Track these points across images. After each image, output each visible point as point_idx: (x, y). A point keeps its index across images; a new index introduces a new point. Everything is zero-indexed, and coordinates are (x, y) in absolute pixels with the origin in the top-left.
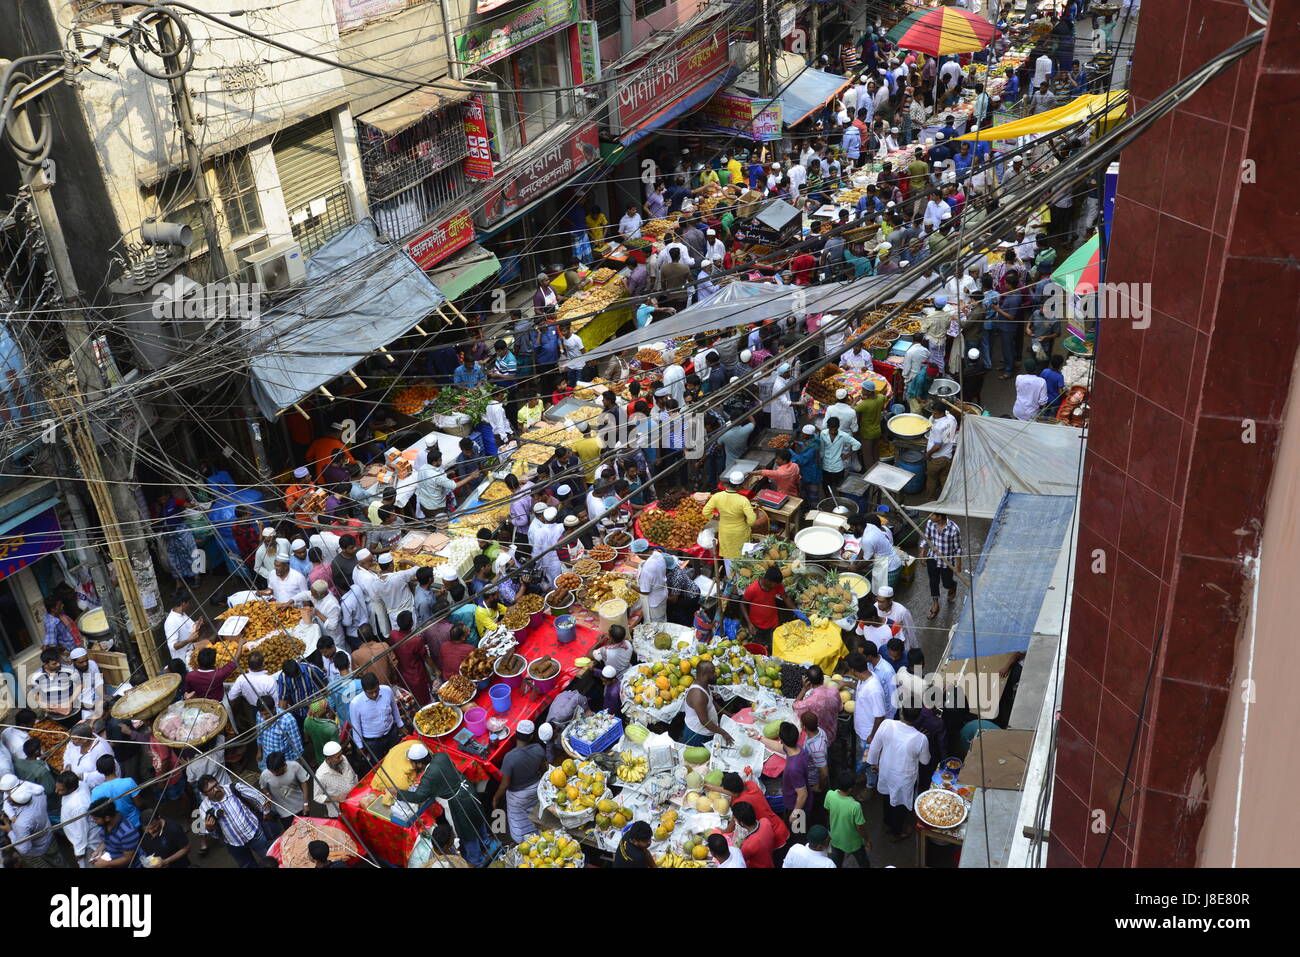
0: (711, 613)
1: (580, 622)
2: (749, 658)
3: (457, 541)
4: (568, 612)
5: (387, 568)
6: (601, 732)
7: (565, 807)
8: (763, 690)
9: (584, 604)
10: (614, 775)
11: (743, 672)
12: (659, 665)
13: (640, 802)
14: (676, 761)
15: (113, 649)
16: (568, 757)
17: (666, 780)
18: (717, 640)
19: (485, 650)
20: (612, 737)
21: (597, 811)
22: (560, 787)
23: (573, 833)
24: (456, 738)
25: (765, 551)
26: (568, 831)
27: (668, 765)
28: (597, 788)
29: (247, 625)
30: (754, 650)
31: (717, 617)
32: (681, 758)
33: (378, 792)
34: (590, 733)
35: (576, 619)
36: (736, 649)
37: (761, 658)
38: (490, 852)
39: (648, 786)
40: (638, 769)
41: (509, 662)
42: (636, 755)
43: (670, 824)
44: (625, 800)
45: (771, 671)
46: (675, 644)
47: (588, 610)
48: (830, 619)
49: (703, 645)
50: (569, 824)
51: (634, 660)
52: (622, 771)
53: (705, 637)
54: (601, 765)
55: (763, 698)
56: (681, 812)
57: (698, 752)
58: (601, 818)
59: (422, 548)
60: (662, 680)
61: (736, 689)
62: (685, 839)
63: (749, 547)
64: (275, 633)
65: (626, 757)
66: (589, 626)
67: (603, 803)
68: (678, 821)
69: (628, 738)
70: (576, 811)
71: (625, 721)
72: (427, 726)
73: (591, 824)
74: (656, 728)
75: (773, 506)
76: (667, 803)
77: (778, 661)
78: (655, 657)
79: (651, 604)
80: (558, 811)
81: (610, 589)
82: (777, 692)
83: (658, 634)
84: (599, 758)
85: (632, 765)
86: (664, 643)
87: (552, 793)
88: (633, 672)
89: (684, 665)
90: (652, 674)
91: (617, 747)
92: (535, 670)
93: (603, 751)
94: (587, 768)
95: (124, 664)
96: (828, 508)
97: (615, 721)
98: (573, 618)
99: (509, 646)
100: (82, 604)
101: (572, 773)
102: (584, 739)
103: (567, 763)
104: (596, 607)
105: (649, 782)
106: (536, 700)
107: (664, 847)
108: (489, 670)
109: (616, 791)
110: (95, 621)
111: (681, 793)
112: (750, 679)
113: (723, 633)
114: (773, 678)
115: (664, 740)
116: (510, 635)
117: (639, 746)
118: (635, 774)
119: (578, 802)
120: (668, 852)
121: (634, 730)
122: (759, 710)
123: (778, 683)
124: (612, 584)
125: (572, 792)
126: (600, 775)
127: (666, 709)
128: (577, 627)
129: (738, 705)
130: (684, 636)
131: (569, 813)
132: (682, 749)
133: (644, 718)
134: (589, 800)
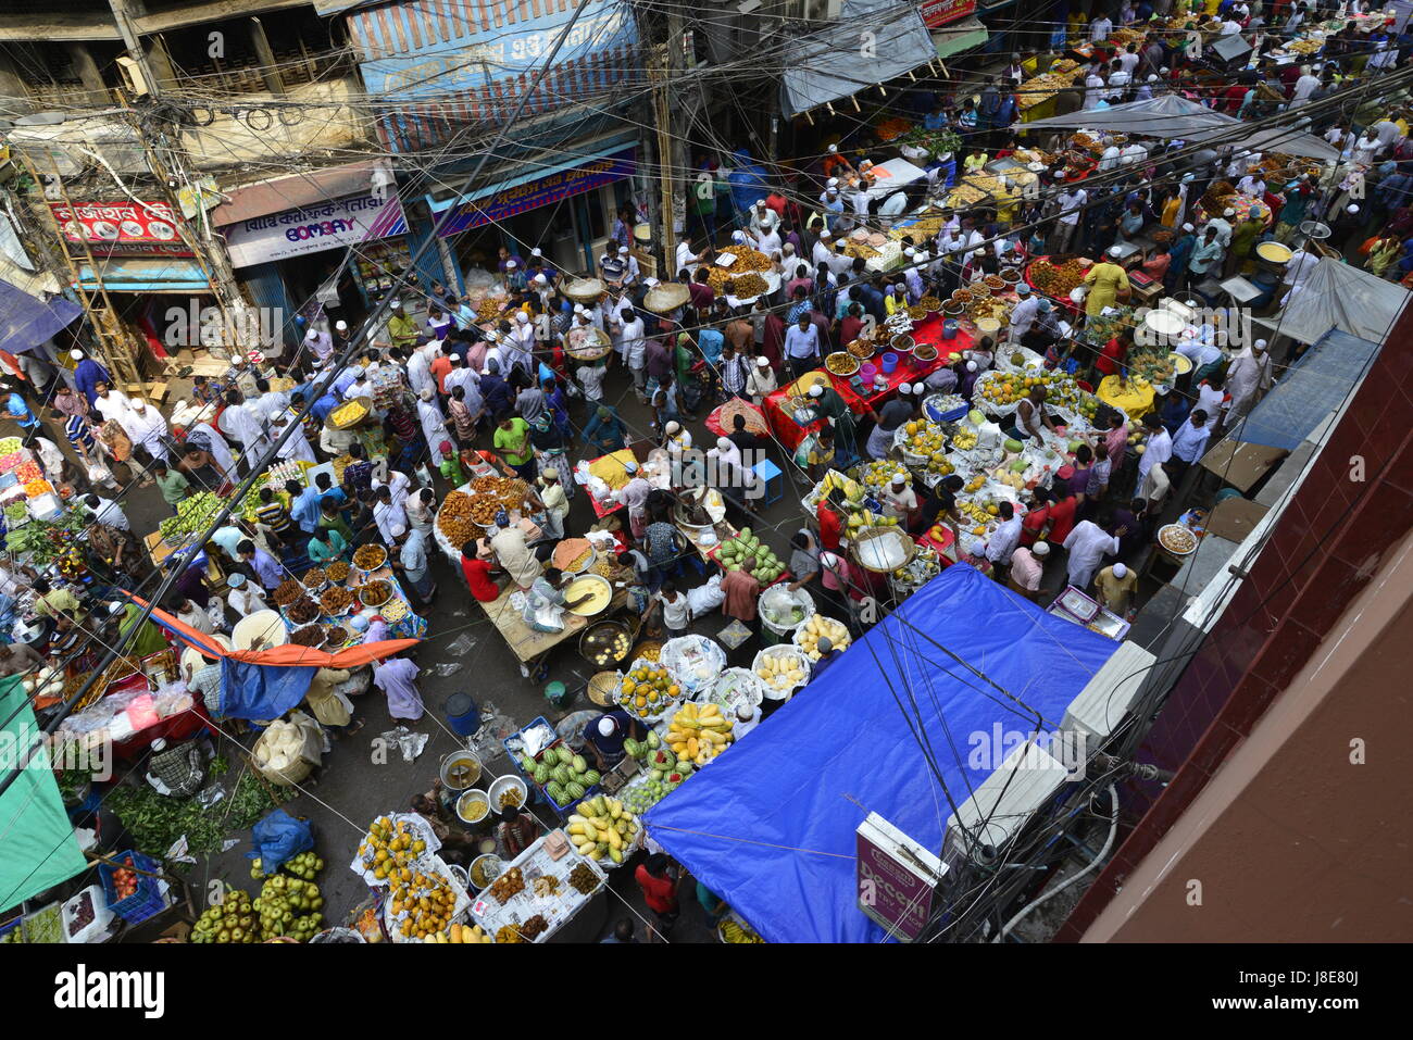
0: (1061, 351)
1: (962, 328)
2: (1077, 391)
3: (892, 243)
4: (956, 318)
5: (840, 250)
6: (951, 408)
7: (910, 450)
8: (1079, 416)
9: (969, 316)
10: (951, 440)
11: (1069, 399)
12: (1009, 376)
13: (963, 464)
14: (997, 445)
15: (650, 253)
16: (922, 417)
17: (986, 455)
18: (1058, 371)
19: (888, 326)
20: (959, 413)
21: (931, 459)
22: (911, 435)
23: (910, 467)
24: (851, 380)
25: (1119, 318)
26: (907, 466)
27: (991, 446)
28: (936, 444)
29: (736, 261)
30: (1083, 386)
31: (1065, 355)
32: (1002, 444)
33: (790, 398)
34: (943, 407)
35: (959, 324)
36: (1070, 382)
37: (1086, 394)
38: (851, 461)
39: (972, 455)
40: (969, 441)
41: (903, 340)
42: (971, 431)
43: (978, 484)
44: (953, 459)
45: (1090, 405)
46: (1026, 365)
47: (971, 321)
48: (1150, 382)
49: (1046, 371)
50: (909, 461)
51: (992, 366)
52: (958, 438)
53: (1050, 366)
54: (944, 430)
55: (1078, 424)
56: (989, 479)
57: (1016, 444)
58: (932, 465)
59: (866, 241)
60: (1007, 386)
61: (1060, 410)
62: (986, 498)
63: (1108, 310)
64: (751, 272)
65: (963, 431)
66: (968, 332)
67: (937, 455)
68: (985, 484)
69: (969, 418)
70: (917, 454)
71: (971, 406)
72: (833, 366)
73: (925, 467)
74: (992, 418)
75: (1139, 285)
76: (982, 470)
77: (1098, 400)
78: (1007, 368)
79: (1016, 332)
80: (905, 450)
81: (992, 310)
82: (1089, 421)
83: (1016, 353)
84: (945, 425)
85: (966, 437)
86: (1018, 361)
87: (905, 438)
88: (988, 375)
89: (1028, 381)
90: (1002, 380)
91: (959, 422)
92: (919, 351)
93: (948, 422)
94: (933, 429)
95: (654, 265)
96: (1182, 299)
97: (964, 404)
98: (957, 323)
99: (905, 329)
100: (638, 218)
101: (923, 428)
102: (938, 409)
103: (921, 421)
104: (977, 321)
105: (974, 452)
106: (913, 373)
107: (970, 498)
108: (887, 341)
109: (949, 451)
110: (643, 232)
111: (993, 467)
112: (1073, 406)
113: (1064, 367)
114: (1090, 411)
115: (995, 428)
116: (909, 321)
117: (975, 426)
118: (966, 444)
119: (920, 449)
120: (971, 502)
121: (975, 414)
122: (1071, 430)
123: (1092, 415)
124: (994, 307)
125: (918, 441)
126: (941, 436)
127: (1003, 407)
128: (959, 330)
129: (1057, 422)
130: (1036, 361)
131: (911, 454)
132: (1005, 438)
133: (985, 409)
134: (928, 450)
